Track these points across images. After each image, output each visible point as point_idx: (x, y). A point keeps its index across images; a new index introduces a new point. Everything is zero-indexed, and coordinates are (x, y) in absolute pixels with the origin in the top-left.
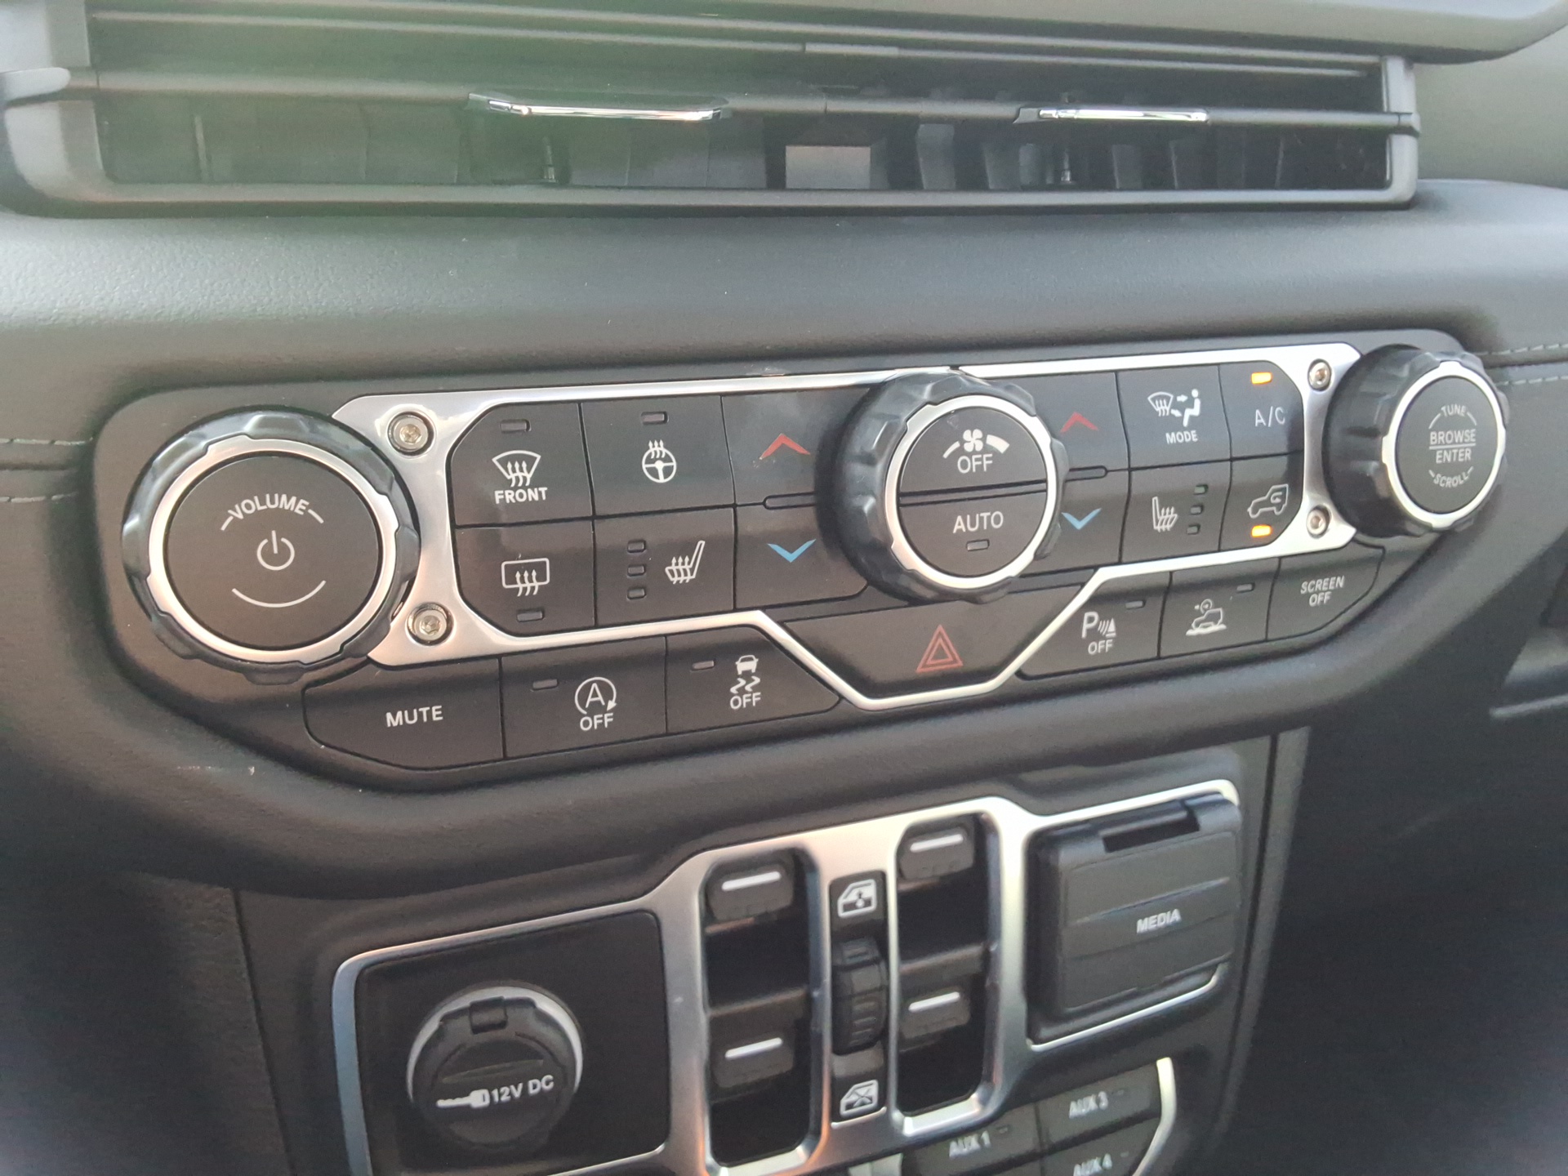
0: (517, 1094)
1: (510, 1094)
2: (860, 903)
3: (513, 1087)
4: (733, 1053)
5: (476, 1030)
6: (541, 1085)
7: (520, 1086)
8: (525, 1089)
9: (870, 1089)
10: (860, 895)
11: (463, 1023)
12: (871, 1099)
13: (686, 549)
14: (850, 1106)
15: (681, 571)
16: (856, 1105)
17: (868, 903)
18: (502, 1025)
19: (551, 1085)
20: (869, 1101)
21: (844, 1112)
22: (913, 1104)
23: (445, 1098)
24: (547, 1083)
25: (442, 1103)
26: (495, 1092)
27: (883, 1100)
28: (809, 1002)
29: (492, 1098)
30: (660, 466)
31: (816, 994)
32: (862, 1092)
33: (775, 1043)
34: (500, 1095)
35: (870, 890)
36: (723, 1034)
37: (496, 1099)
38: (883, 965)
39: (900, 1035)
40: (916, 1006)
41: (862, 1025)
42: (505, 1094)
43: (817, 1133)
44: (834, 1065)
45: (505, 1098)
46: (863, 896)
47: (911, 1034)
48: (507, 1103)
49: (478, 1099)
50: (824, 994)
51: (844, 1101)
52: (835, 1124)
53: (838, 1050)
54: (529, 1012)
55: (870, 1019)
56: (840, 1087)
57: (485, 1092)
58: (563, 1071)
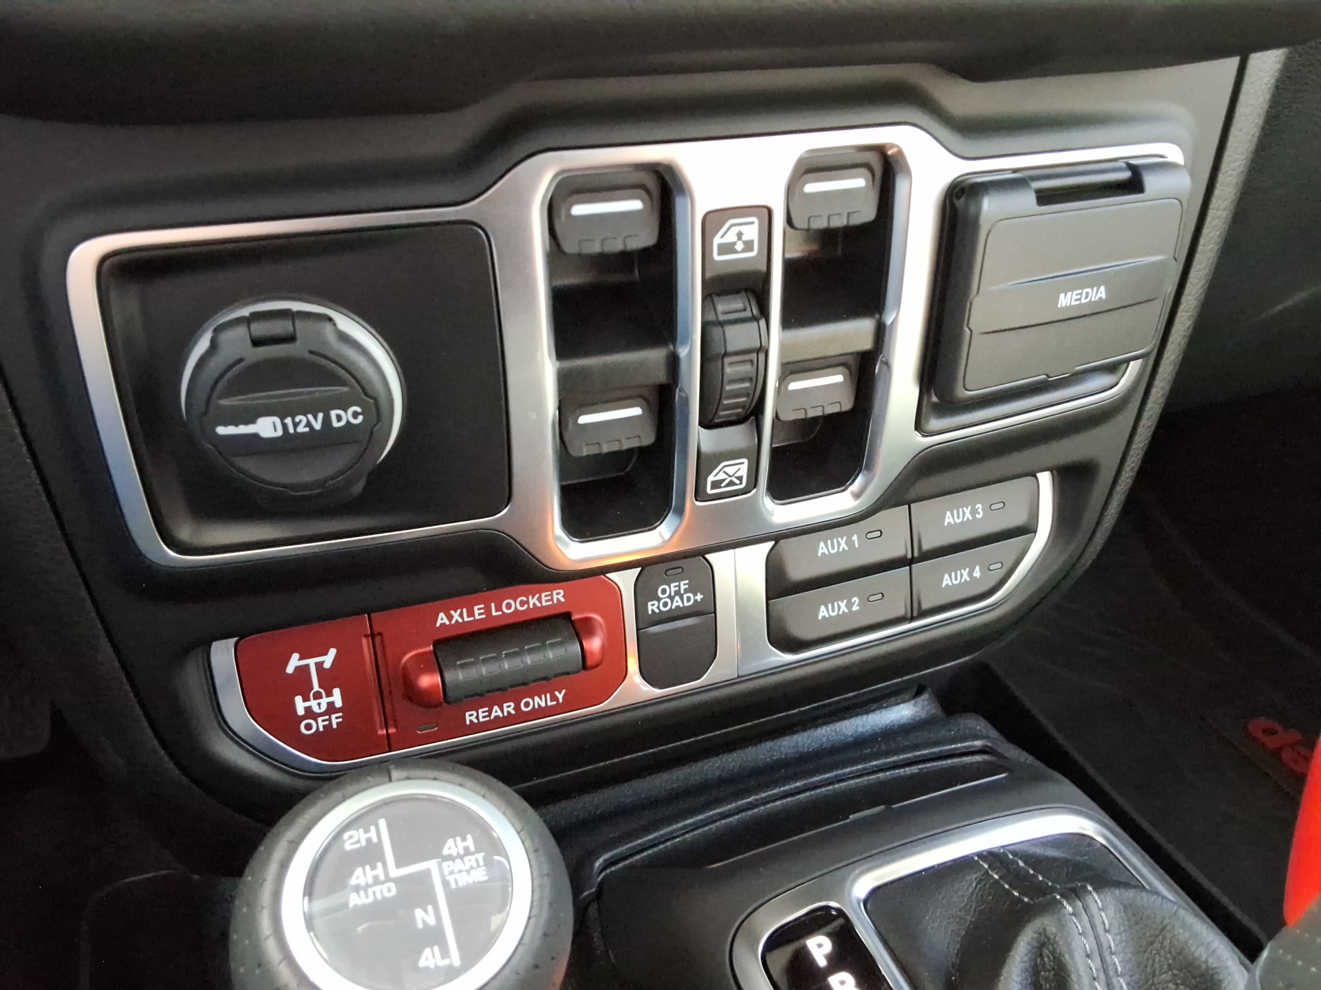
0: (317, 426)
1: (308, 424)
2: (740, 246)
3: (310, 417)
4: (584, 419)
5: (257, 342)
6: (346, 417)
7: (321, 415)
8: (327, 420)
9: (741, 468)
10: (740, 235)
11: (241, 331)
12: (740, 478)
14: (716, 484)
16: (723, 485)
17: (748, 246)
18: (291, 339)
19: (361, 418)
20: (738, 482)
21: (709, 491)
22: (783, 489)
23: (226, 424)
24: (355, 415)
25: (222, 430)
26: (288, 421)
27: (753, 481)
28: (673, 363)
29: (285, 426)
32: (731, 470)
33: (636, 411)
34: (296, 425)
35: (752, 231)
37: (291, 430)
38: (762, 322)
39: (776, 418)
40: (794, 386)
42: (304, 423)
43: (680, 511)
44: (700, 438)
45: (302, 429)
46: (744, 238)
47: (789, 415)
48: (303, 434)
49: (267, 427)
51: (711, 478)
52: (698, 504)
53: (706, 423)
54: (328, 327)
55: (745, 386)
56: (706, 464)
57: (277, 420)
58: (376, 410)
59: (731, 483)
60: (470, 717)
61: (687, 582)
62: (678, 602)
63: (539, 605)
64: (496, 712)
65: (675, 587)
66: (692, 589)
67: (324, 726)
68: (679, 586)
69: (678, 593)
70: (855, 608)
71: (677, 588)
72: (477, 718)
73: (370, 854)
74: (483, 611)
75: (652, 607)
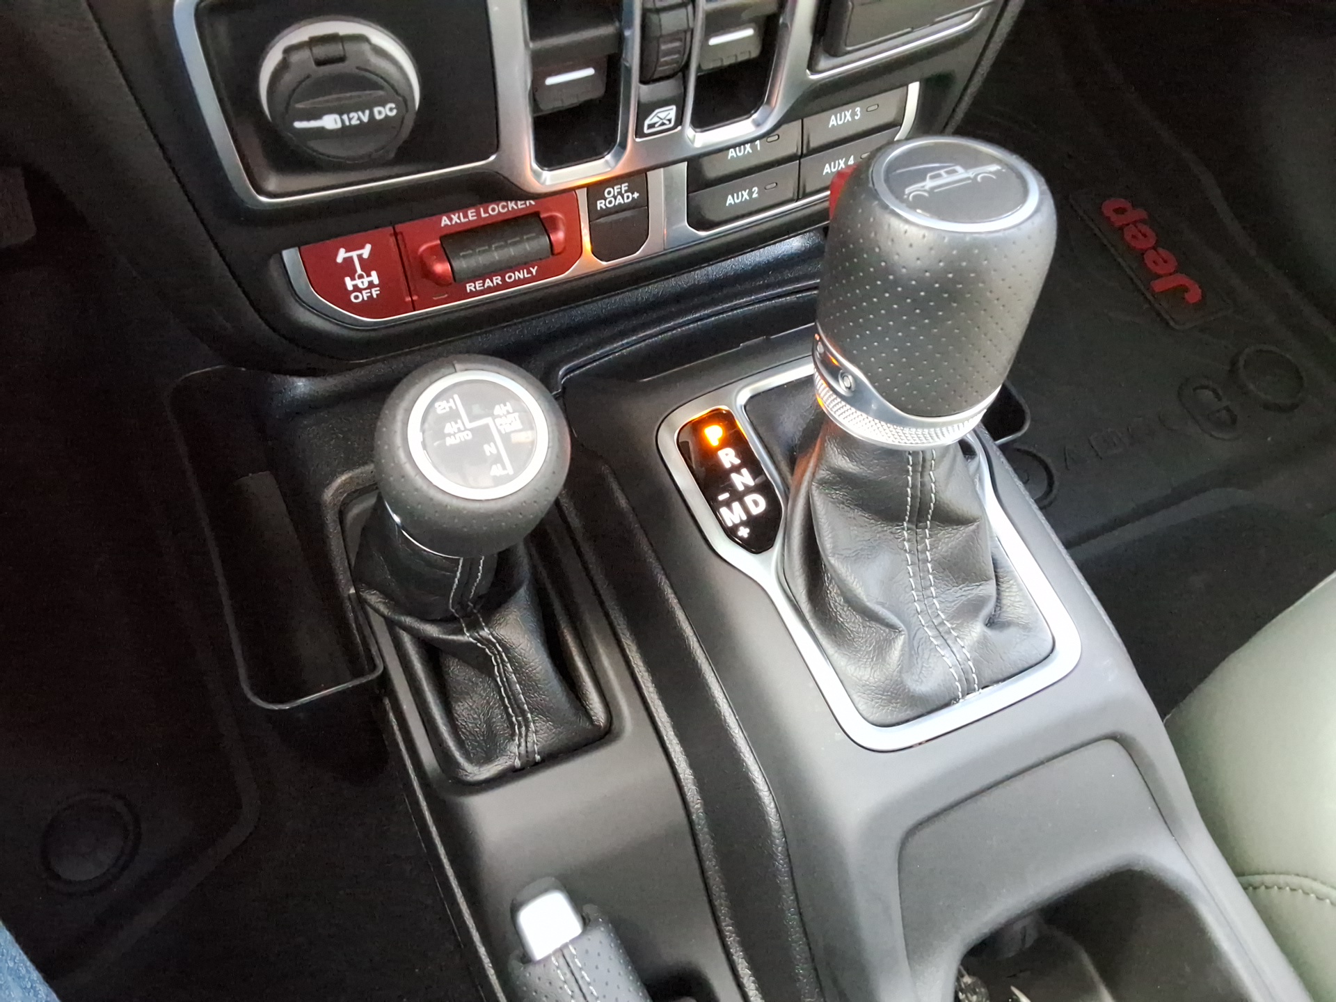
0: (365, 119)
1: (359, 118)
3: (360, 113)
4: (550, 81)
5: (320, 63)
6: (385, 111)
7: (367, 112)
8: (372, 114)
9: (670, 112)
11: (305, 54)
12: (670, 121)
14: (652, 126)
16: (657, 125)
18: (341, 59)
19: (395, 112)
20: (667, 122)
21: (646, 131)
22: (703, 120)
23: (301, 119)
24: (391, 110)
25: (298, 125)
26: (345, 117)
27: (680, 120)
28: (620, 40)
29: (343, 121)
31: (627, 33)
32: (662, 115)
33: (590, 72)
34: (350, 120)
36: (542, 64)
37: (347, 123)
38: (690, 8)
39: (699, 68)
40: (714, 41)
41: (667, 61)
42: (355, 118)
43: (623, 146)
44: (639, 91)
45: (355, 122)
47: (709, 65)
48: (355, 126)
49: (330, 122)
50: (634, 35)
51: (647, 122)
52: (638, 140)
53: (644, 81)
54: (366, 47)
55: (676, 56)
56: (645, 110)
57: (337, 117)
58: (403, 101)
59: (663, 124)
60: (470, 287)
61: (627, 184)
62: (620, 200)
63: (515, 207)
64: (488, 283)
65: (618, 189)
66: (630, 190)
67: (368, 297)
68: (621, 188)
69: (620, 193)
70: (755, 195)
71: (619, 190)
72: (475, 287)
73: (453, 415)
74: (474, 214)
75: (601, 204)
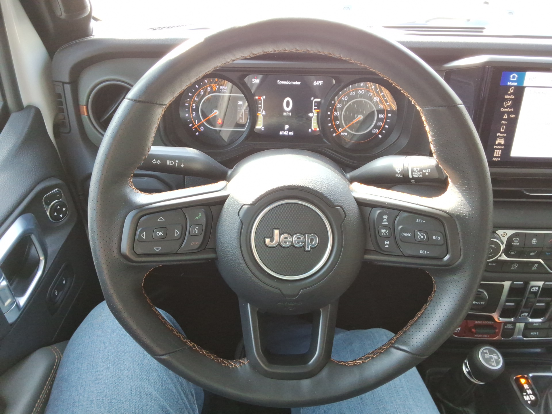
13: (534, 252)
15: (532, 254)
30: (534, 242)
31: (523, 300)
36: (507, 301)
41: (529, 306)
50: (524, 301)
